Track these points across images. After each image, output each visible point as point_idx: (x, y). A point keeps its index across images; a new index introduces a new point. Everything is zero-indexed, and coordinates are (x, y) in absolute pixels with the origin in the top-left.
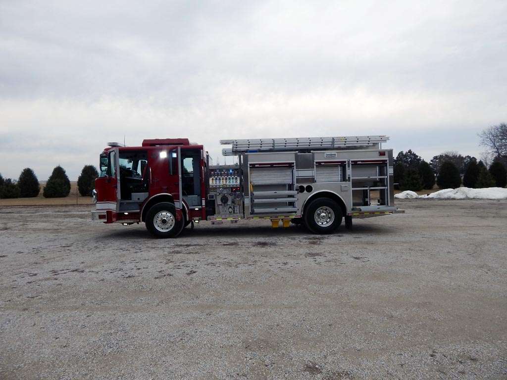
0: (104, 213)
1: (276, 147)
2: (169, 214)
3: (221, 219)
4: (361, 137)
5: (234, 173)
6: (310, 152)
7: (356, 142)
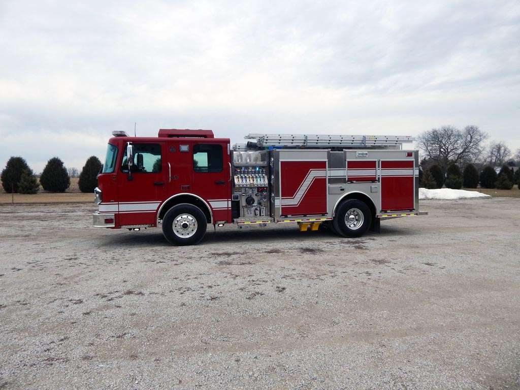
0: (112, 216)
1: (308, 144)
2: (190, 218)
3: (250, 223)
4: (390, 136)
5: (262, 171)
6: (342, 151)
7: (385, 142)
